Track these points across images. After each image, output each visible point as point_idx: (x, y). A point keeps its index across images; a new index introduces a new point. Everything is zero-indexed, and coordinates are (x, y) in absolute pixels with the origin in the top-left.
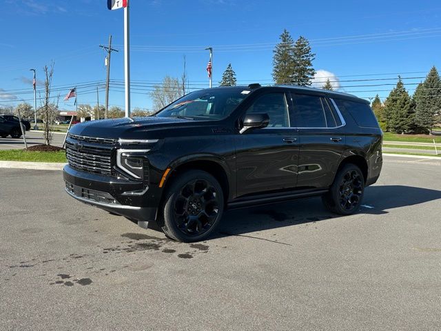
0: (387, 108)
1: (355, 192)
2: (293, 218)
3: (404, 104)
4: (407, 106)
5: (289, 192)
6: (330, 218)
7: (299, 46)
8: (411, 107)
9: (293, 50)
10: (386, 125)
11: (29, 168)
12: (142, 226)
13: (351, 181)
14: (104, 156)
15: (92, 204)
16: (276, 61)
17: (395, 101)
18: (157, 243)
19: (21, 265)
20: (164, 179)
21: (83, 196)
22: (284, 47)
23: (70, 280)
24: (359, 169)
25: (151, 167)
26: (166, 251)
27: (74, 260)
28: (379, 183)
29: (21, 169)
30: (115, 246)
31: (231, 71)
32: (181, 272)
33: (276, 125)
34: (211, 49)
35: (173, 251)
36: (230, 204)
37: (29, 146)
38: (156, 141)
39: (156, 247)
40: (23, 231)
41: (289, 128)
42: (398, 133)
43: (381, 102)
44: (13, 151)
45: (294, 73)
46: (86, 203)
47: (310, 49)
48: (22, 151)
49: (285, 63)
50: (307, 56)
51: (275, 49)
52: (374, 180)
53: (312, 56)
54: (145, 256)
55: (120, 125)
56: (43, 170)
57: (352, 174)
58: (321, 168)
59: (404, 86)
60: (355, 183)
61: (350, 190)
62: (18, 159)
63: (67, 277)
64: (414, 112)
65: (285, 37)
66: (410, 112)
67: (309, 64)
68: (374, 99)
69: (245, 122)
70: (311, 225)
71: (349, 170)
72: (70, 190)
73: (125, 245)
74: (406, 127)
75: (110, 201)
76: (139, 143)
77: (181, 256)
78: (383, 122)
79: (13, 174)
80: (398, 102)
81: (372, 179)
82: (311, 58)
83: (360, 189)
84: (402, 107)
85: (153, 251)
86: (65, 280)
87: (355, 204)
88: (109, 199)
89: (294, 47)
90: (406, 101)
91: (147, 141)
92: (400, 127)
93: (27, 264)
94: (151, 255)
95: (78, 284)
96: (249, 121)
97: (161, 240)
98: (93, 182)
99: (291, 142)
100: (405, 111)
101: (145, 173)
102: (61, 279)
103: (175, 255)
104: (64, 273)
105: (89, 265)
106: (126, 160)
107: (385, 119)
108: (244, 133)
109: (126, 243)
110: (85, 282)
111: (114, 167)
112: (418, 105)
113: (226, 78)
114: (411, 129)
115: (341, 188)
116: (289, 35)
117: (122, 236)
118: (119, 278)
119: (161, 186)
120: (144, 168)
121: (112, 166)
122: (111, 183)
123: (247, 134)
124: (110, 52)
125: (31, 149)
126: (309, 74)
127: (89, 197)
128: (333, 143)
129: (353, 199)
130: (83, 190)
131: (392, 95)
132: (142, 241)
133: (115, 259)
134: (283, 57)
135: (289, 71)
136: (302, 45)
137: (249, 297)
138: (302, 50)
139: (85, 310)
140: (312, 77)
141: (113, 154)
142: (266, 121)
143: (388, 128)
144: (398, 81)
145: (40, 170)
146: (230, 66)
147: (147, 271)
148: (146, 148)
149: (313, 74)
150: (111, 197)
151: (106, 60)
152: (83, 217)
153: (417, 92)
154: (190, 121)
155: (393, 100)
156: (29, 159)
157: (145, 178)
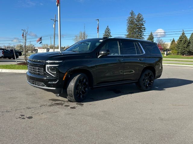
0: (178, 44)
1: (150, 81)
2: (123, 92)
3: (185, 42)
4: (187, 43)
5: (121, 82)
6: (139, 92)
7: (138, 17)
8: (188, 43)
9: (136, 19)
10: (177, 52)
11: (17, 72)
12: (57, 96)
13: (148, 77)
14: (41, 68)
15: (37, 87)
16: (128, 24)
17: (181, 41)
18: (63, 103)
19: (6, 111)
20: (65, 77)
21: (33, 84)
22: (132, 18)
23: (25, 117)
24: (151, 72)
25: (59, 72)
26: (66, 106)
27: (27, 110)
28: (161, 78)
29: (14, 73)
30: (45, 104)
31: (108, 29)
32: (69, 114)
33: (115, 54)
34: (98, 20)
35: (69, 106)
36: (94, 87)
37: (18, 63)
38: (62, 61)
39: (62, 104)
40: (10, 98)
41: (120, 55)
42: (183, 55)
43: (176, 41)
44: (11, 65)
45: (136, 29)
46: (34, 86)
47: (143, 18)
48: (15, 65)
49: (132, 25)
50: (142, 22)
51: (128, 19)
52: (159, 76)
53: (144, 21)
54: (56, 108)
55: (48, 55)
56: (23, 73)
57: (148, 74)
58: (134, 72)
59: (185, 34)
60: (150, 77)
61: (147, 81)
62: (13, 68)
63: (24, 116)
64: (189, 46)
65: (132, 14)
66: (188, 46)
67: (143, 25)
68: (172, 40)
69: (100, 53)
70: (130, 95)
71: (147, 72)
72: (29, 81)
73: (50, 104)
74: (186, 52)
75: (43, 86)
76: (55, 62)
77: (71, 108)
78: (176, 50)
79: (10, 75)
80: (183, 41)
81: (158, 76)
82: (144, 23)
83: (152, 80)
84: (184, 44)
85: (60, 106)
86: (22, 117)
87: (150, 87)
88: (43, 85)
89: (136, 18)
90: (186, 41)
91: (58, 61)
92: (183, 52)
93: (9, 111)
94: (59, 107)
95: (27, 119)
96: (102, 52)
97: (65, 101)
98: (37, 78)
99: (120, 61)
100: (185, 45)
101: (57, 75)
102: (21, 117)
103: (69, 107)
104: (23, 114)
105: (33, 111)
106: (49, 69)
107: (177, 49)
108: (100, 57)
109: (50, 103)
110: (30, 118)
111: (45, 72)
112: (191, 43)
113: (106, 32)
114: (188, 53)
115: (144, 80)
116: (134, 12)
117: (49, 100)
118: (44, 116)
119: (64, 79)
120: (57, 72)
121: (44, 71)
122: (45, 78)
123: (101, 58)
124: (55, 22)
125: (19, 64)
126: (143, 29)
127: (36, 84)
128: (140, 61)
129: (149, 84)
130: (33, 82)
131: (180, 38)
132: (57, 102)
133: (44, 109)
134: (131, 22)
135: (134, 28)
136: (140, 17)
137: (94, 123)
138: (140, 19)
139: (27, 128)
140: (144, 31)
141: (44, 67)
142: (108, 53)
143: (178, 53)
144: (182, 32)
145: (22, 73)
146: (108, 26)
147: (56, 114)
148: (58, 64)
149: (145, 30)
150: (44, 84)
151: (54, 25)
152: (35, 92)
153: (191, 37)
154: (78, 53)
155: (180, 40)
156: (18, 69)
157: (57, 76)
